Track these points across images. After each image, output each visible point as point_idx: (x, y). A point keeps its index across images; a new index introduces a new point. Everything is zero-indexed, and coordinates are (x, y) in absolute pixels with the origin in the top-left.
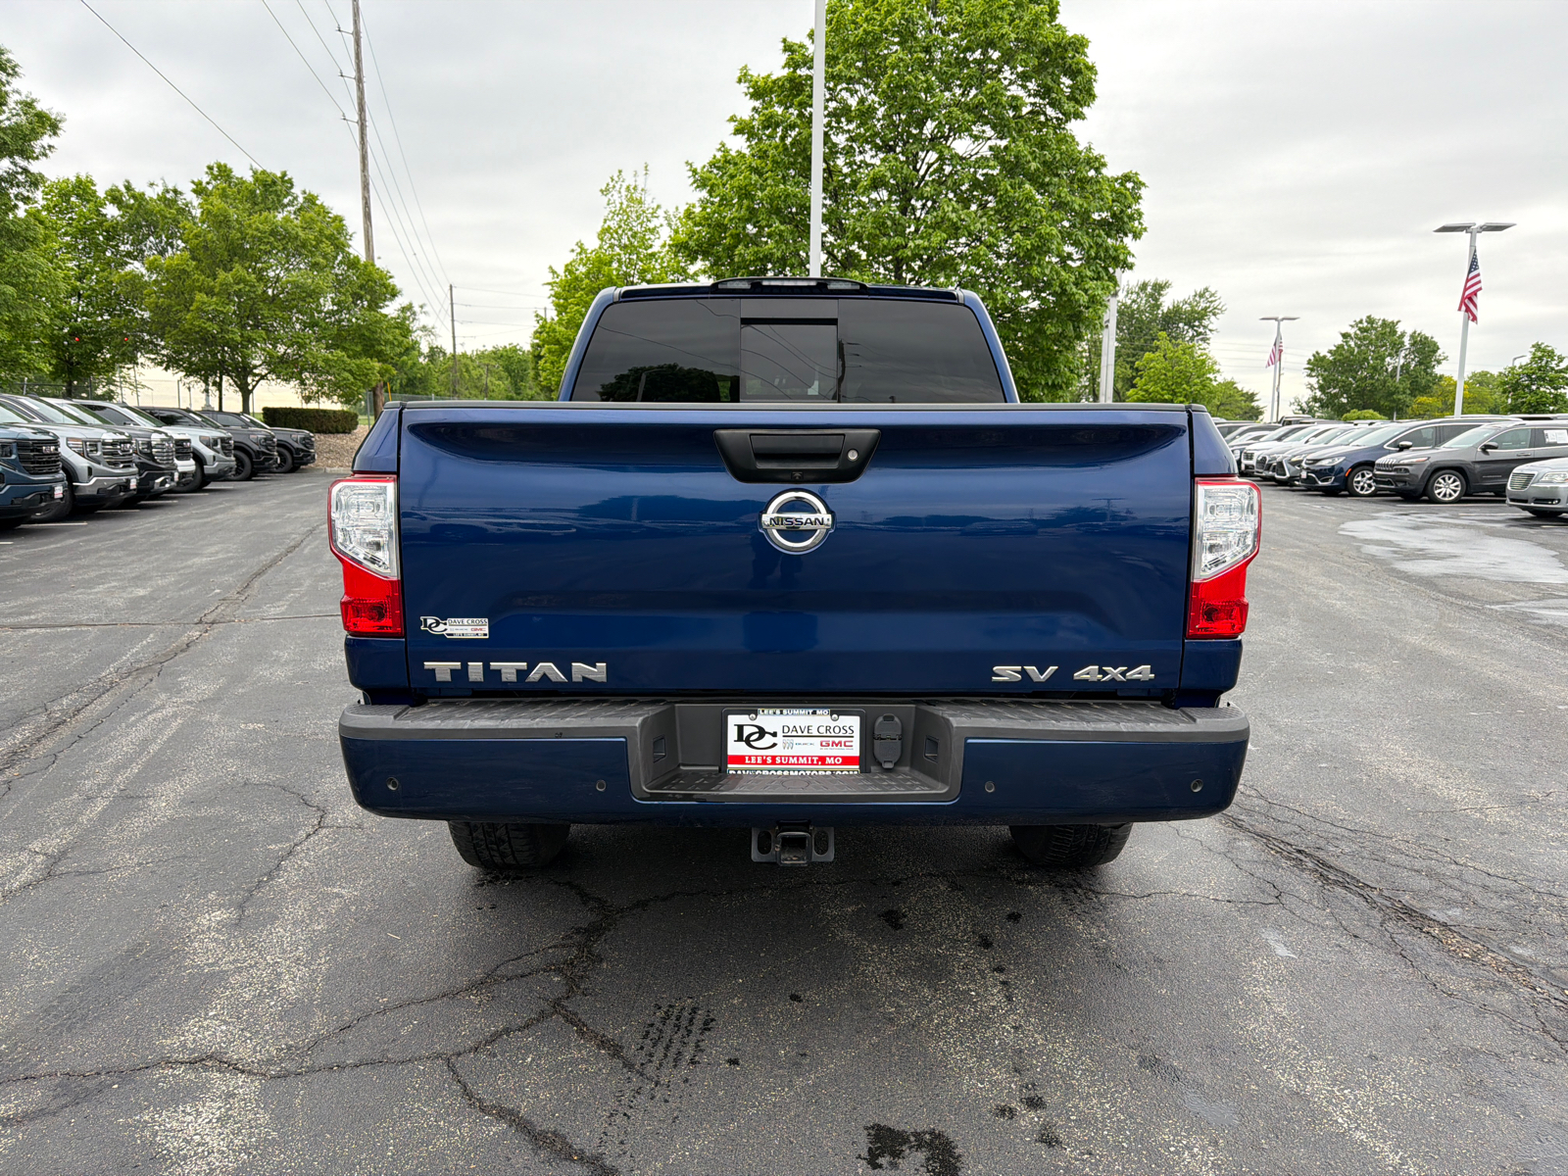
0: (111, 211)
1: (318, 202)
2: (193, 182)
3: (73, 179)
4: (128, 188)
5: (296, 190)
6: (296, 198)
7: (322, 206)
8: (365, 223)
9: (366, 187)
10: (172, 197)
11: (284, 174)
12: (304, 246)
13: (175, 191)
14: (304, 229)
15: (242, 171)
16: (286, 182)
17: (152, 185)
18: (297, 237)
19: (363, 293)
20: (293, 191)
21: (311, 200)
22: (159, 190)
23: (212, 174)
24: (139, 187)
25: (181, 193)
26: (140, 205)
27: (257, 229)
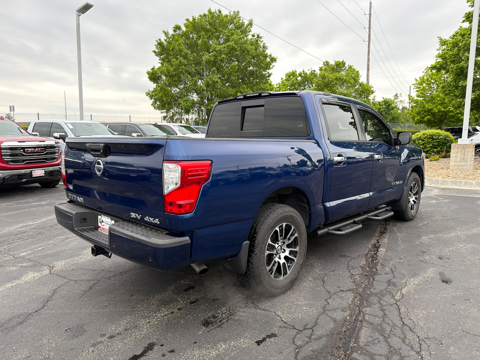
0: (299, 78)
1: (352, 68)
2: (319, 67)
3: (292, 72)
4: (303, 72)
5: (346, 65)
6: (346, 68)
7: (354, 69)
8: (367, 71)
9: (368, 61)
10: (313, 73)
11: (343, 61)
12: (345, 81)
13: (314, 71)
14: (346, 76)
15: (332, 63)
16: (344, 64)
17: (309, 70)
18: (343, 79)
19: (362, 93)
20: (345, 65)
21: (350, 67)
22: (310, 71)
23: (324, 64)
24: (306, 71)
25: (315, 71)
26: (305, 76)
27: (332, 78)
